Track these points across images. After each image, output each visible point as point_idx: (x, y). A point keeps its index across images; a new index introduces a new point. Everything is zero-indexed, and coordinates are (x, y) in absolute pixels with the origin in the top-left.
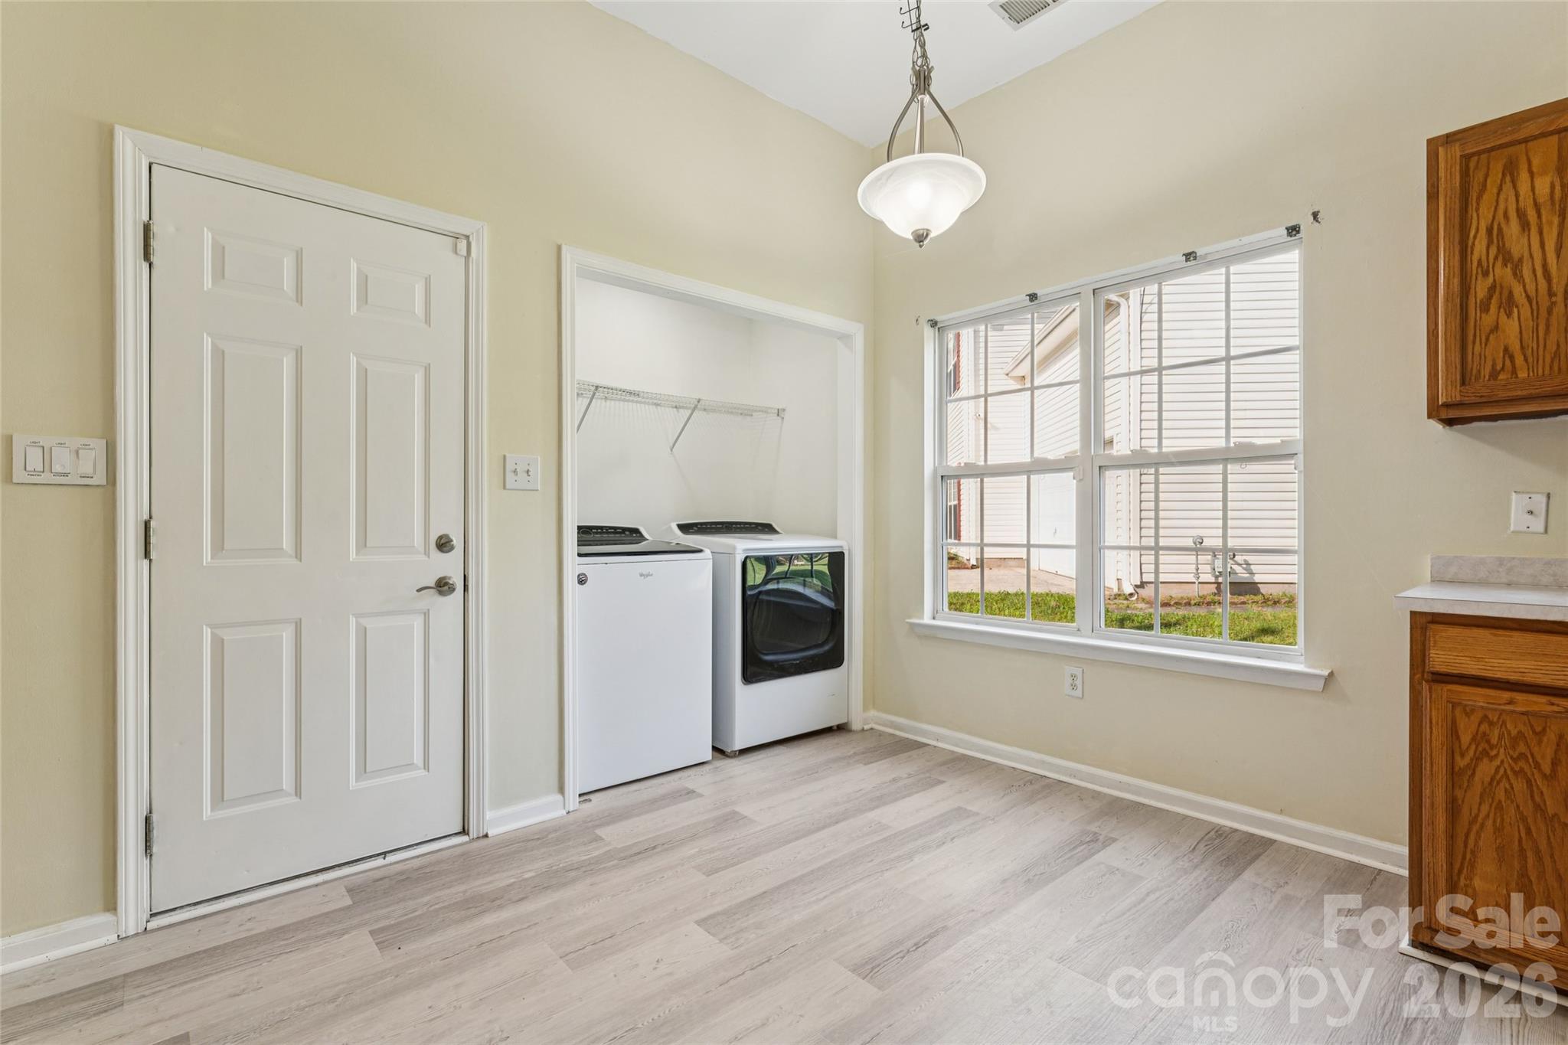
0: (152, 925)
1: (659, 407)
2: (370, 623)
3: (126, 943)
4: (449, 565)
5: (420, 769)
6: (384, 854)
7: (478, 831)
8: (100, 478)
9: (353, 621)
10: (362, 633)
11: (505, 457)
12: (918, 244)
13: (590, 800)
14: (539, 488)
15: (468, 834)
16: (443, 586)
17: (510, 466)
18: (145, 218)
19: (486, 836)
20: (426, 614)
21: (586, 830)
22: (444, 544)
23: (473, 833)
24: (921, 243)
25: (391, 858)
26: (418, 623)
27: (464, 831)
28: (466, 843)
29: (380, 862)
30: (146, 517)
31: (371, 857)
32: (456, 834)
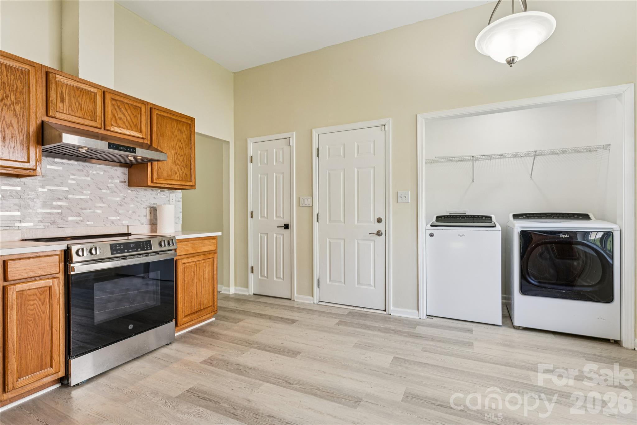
0: (319, 303)
1: (522, 158)
2: (360, 242)
3: (314, 304)
4: (380, 227)
5: (372, 286)
6: (364, 308)
7: (389, 312)
8: (311, 205)
9: (356, 241)
10: (358, 244)
11: (397, 192)
12: (509, 65)
13: (433, 319)
14: (410, 202)
15: (386, 312)
16: (379, 234)
17: (399, 195)
18: (317, 147)
19: (390, 314)
20: (374, 241)
21: (414, 324)
22: (379, 221)
23: (387, 313)
24: (511, 65)
25: (365, 310)
26: (372, 244)
27: (385, 311)
28: (385, 314)
29: (362, 309)
30: (318, 213)
31: (361, 307)
32: (383, 310)
